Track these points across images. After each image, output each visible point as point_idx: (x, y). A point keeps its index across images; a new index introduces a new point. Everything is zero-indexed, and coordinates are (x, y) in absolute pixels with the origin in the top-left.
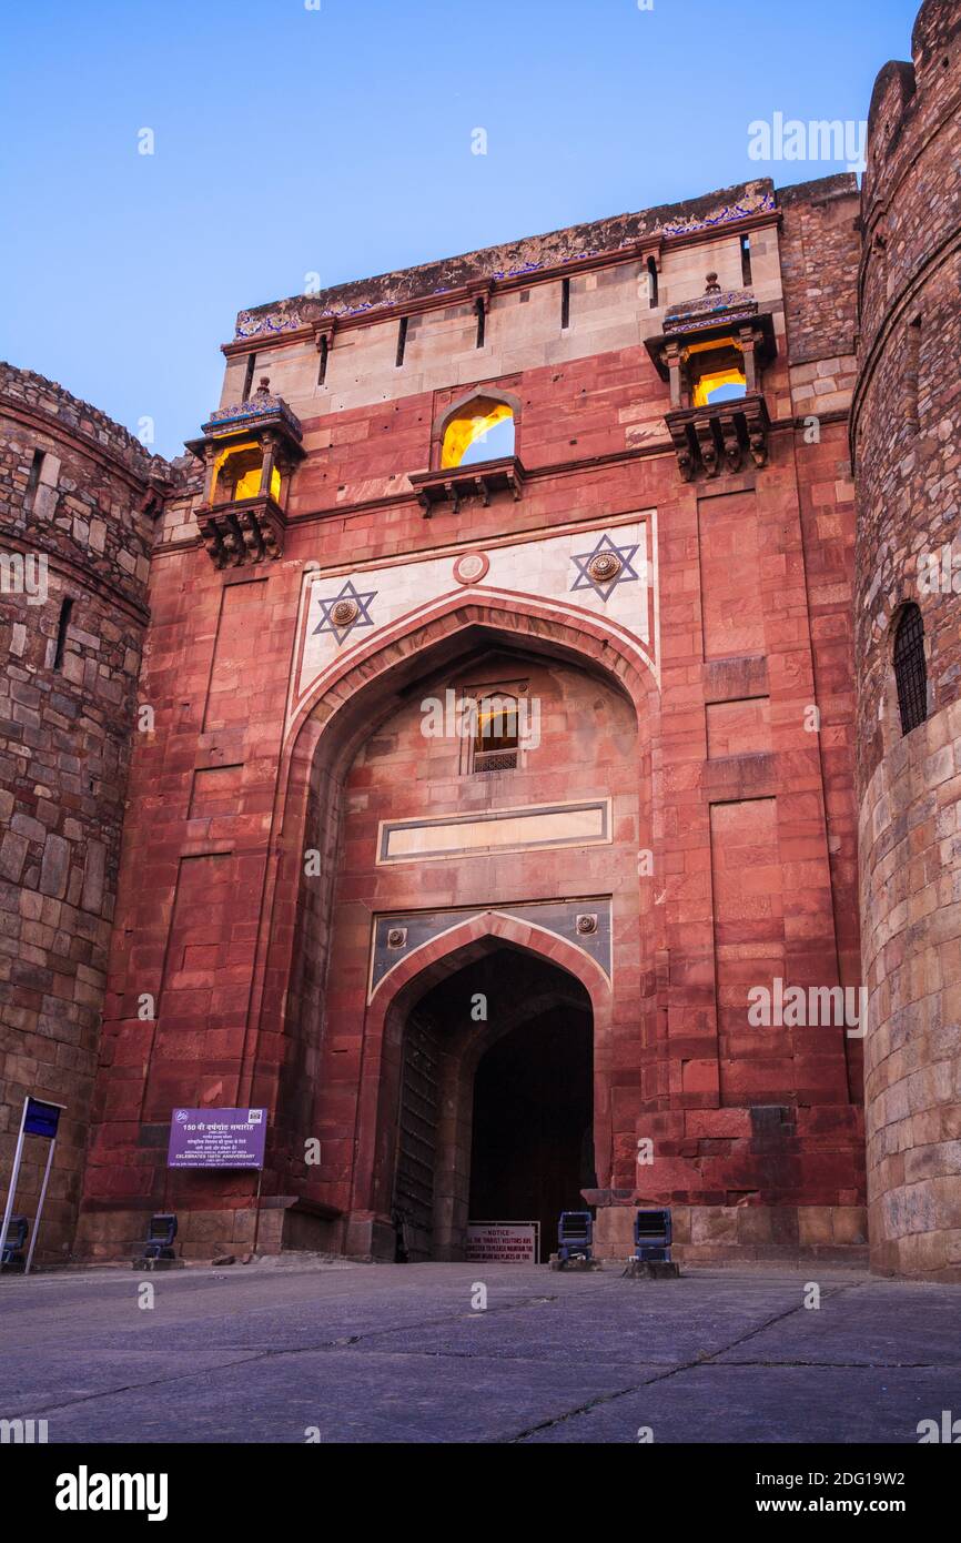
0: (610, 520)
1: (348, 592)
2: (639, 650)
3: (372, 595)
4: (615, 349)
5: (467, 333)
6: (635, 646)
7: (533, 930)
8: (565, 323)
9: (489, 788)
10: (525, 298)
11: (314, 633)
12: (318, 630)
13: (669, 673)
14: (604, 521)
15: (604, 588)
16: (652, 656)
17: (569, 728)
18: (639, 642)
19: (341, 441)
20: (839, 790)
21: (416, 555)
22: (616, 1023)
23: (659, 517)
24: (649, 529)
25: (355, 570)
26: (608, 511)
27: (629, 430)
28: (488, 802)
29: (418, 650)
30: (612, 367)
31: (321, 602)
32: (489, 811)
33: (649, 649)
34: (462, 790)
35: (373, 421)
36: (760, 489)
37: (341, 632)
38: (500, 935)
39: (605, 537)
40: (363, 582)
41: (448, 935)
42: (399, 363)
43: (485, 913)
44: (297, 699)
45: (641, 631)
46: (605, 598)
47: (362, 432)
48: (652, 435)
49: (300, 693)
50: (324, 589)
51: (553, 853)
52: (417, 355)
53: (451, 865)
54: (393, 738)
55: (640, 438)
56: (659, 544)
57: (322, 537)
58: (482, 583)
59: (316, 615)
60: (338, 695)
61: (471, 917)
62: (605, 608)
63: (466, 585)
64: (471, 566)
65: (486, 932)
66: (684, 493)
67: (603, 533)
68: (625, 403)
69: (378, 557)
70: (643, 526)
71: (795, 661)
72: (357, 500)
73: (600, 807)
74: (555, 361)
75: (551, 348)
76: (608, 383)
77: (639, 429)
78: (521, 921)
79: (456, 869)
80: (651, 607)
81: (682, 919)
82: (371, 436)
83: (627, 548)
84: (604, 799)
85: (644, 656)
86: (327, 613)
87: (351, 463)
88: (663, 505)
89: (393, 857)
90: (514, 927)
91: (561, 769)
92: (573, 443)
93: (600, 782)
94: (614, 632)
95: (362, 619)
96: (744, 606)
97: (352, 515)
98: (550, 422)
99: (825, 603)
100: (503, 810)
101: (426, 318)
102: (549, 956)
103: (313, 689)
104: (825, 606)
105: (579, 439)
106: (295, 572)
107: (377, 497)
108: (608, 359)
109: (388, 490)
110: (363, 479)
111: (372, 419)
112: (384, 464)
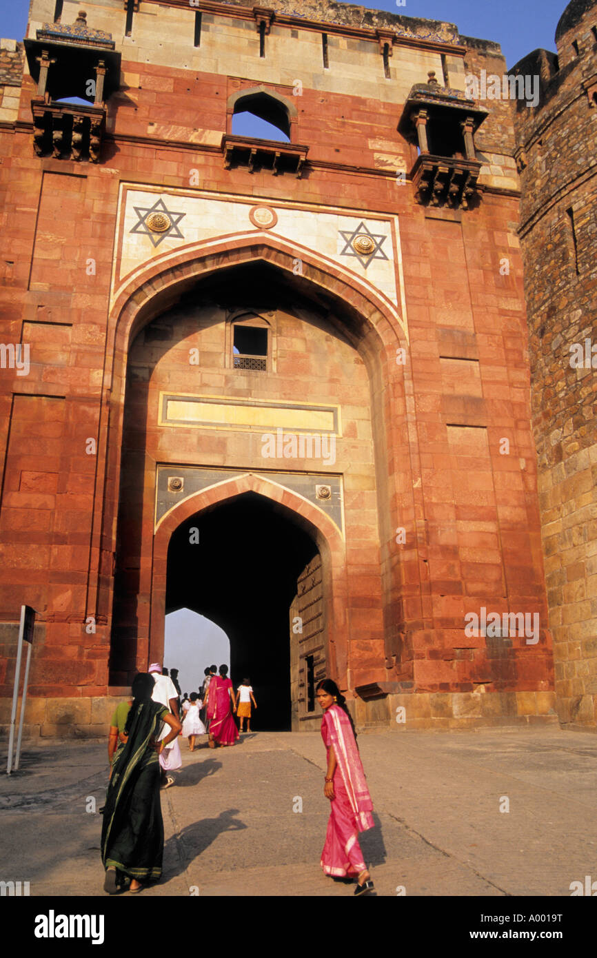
0: (366, 213)
1: (160, 207)
2: (392, 309)
3: (182, 215)
4: (363, 96)
5: (251, 42)
6: (388, 305)
7: (285, 492)
8: (326, 65)
9: (249, 383)
10: (294, 35)
11: (131, 232)
12: (134, 231)
13: (414, 330)
14: (361, 212)
15: (365, 259)
16: (401, 315)
17: (308, 350)
18: (391, 304)
19: (149, 87)
20: (523, 429)
21: (218, 195)
22: (348, 564)
23: (400, 221)
24: (393, 227)
25: (165, 192)
26: (365, 206)
27: (376, 155)
28: (248, 393)
29: (218, 267)
30: (362, 108)
31: (137, 209)
32: (250, 399)
33: (398, 310)
34: (228, 380)
35: (177, 81)
36: (464, 223)
37: (156, 237)
38: (260, 492)
39: (362, 224)
40: (174, 203)
41: (218, 487)
42: (197, 44)
43: (247, 474)
44: (119, 283)
45: (392, 296)
46: (366, 266)
47: (168, 87)
48: (391, 164)
49: (121, 278)
50: (139, 200)
52: (211, 43)
53: (222, 435)
54: (169, 329)
55: (384, 163)
56: (402, 240)
57: (137, 157)
58: (271, 230)
59: (131, 220)
60: (153, 287)
61: (236, 475)
62: (366, 274)
63: (260, 229)
64: (263, 215)
65: (249, 489)
66: (417, 210)
67: (360, 220)
68: (373, 136)
69: (183, 187)
70: (388, 224)
71: (494, 341)
72: (166, 137)
73: (333, 411)
74: (319, 88)
75: (316, 78)
76: (360, 118)
77: (384, 157)
78: (275, 484)
79: (225, 439)
80: (397, 281)
81: (434, 500)
82: (175, 92)
83: (378, 236)
84: (335, 406)
85: (395, 314)
86: (142, 220)
87: (160, 108)
88: (402, 214)
89: (171, 421)
90: (270, 488)
91: (303, 379)
92: (337, 151)
93: (332, 393)
94: (374, 292)
95: (173, 232)
96: (459, 297)
97: (163, 148)
98: (319, 130)
99: (507, 308)
100: (260, 400)
101: (218, 19)
102: (298, 511)
103: (134, 277)
104: (506, 310)
105: (341, 149)
106: (113, 178)
107: (183, 140)
108: (358, 101)
109: (193, 138)
110: (170, 123)
111: (176, 79)
112: (188, 117)
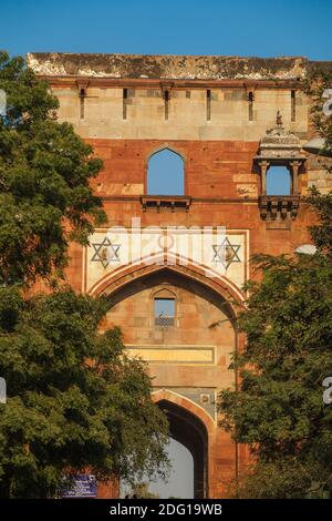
0: (229, 230)
2: (240, 296)
4: (232, 139)
5: (160, 108)
6: (238, 293)
7: (183, 399)
8: (209, 119)
9: (163, 335)
10: (188, 96)
17: (198, 311)
22: (217, 440)
23: (250, 234)
24: (246, 238)
26: (228, 226)
27: (238, 186)
28: (163, 342)
29: (141, 275)
30: (231, 149)
32: (164, 345)
34: (151, 334)
35: (114, 150)
36: (292, 230)
38: (169, 400)
42: (125, 117)
43: (162, 390)
45: (241, 286)
47: (108, 155)
48: (248, 191)
49: (88, 290)
51: (192, 367)
52: (134, 115)
55: (242, 192)
56: (250, 247)
59: (91, 253)
61: (157, 391)
62: (226, 273)
65: (163, 398)
66: (261, 224)
68: (236, 171)
70: (243, 236)
72: (108, 194)
73: (212, 349)
74: (204, 139)
75: (202, 130)
76: (229, 158)
77: (243, 187)
78: (178, 395)
82: (112, 158)
84: (213, 346)
85: (242, 298)
88: (252, 229)
90: (175, 397)
91: (194, 330)
92: (213, 187)
93: (212, 338)
94: (230, 285)
98: (202, 173)
100: (170, 345)
101: (138, 92)
102: (191, 410)
103: (94, 289)
105: (217, 186)
107: (118, 194)
108: (229, 144)
109: (124, 192)
110: (111, 182)
111: (113, 148)
112: (121, 176)
